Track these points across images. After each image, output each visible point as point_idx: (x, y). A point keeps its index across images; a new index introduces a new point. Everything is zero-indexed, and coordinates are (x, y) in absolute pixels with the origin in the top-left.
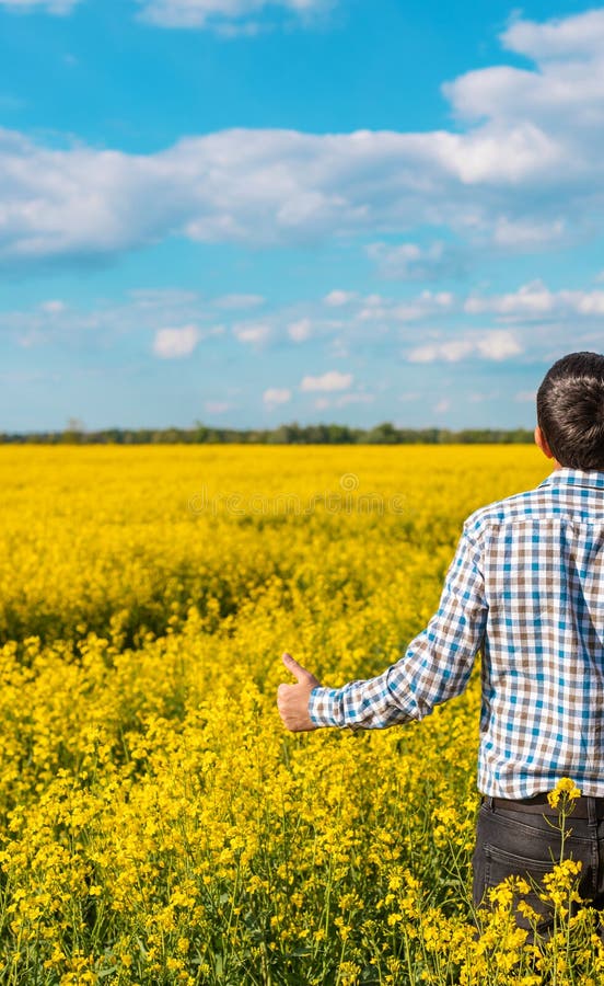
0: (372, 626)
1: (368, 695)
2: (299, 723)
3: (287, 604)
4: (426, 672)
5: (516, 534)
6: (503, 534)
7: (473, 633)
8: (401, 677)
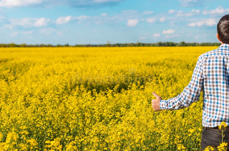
0: (178, 88)
1: (174, 101)
2: (157, 109)
3: (157, 83)
4: (188, 95)
5: (211, 60)
6: (208, 60)
7: (200, 85)
8: (182, 96)
